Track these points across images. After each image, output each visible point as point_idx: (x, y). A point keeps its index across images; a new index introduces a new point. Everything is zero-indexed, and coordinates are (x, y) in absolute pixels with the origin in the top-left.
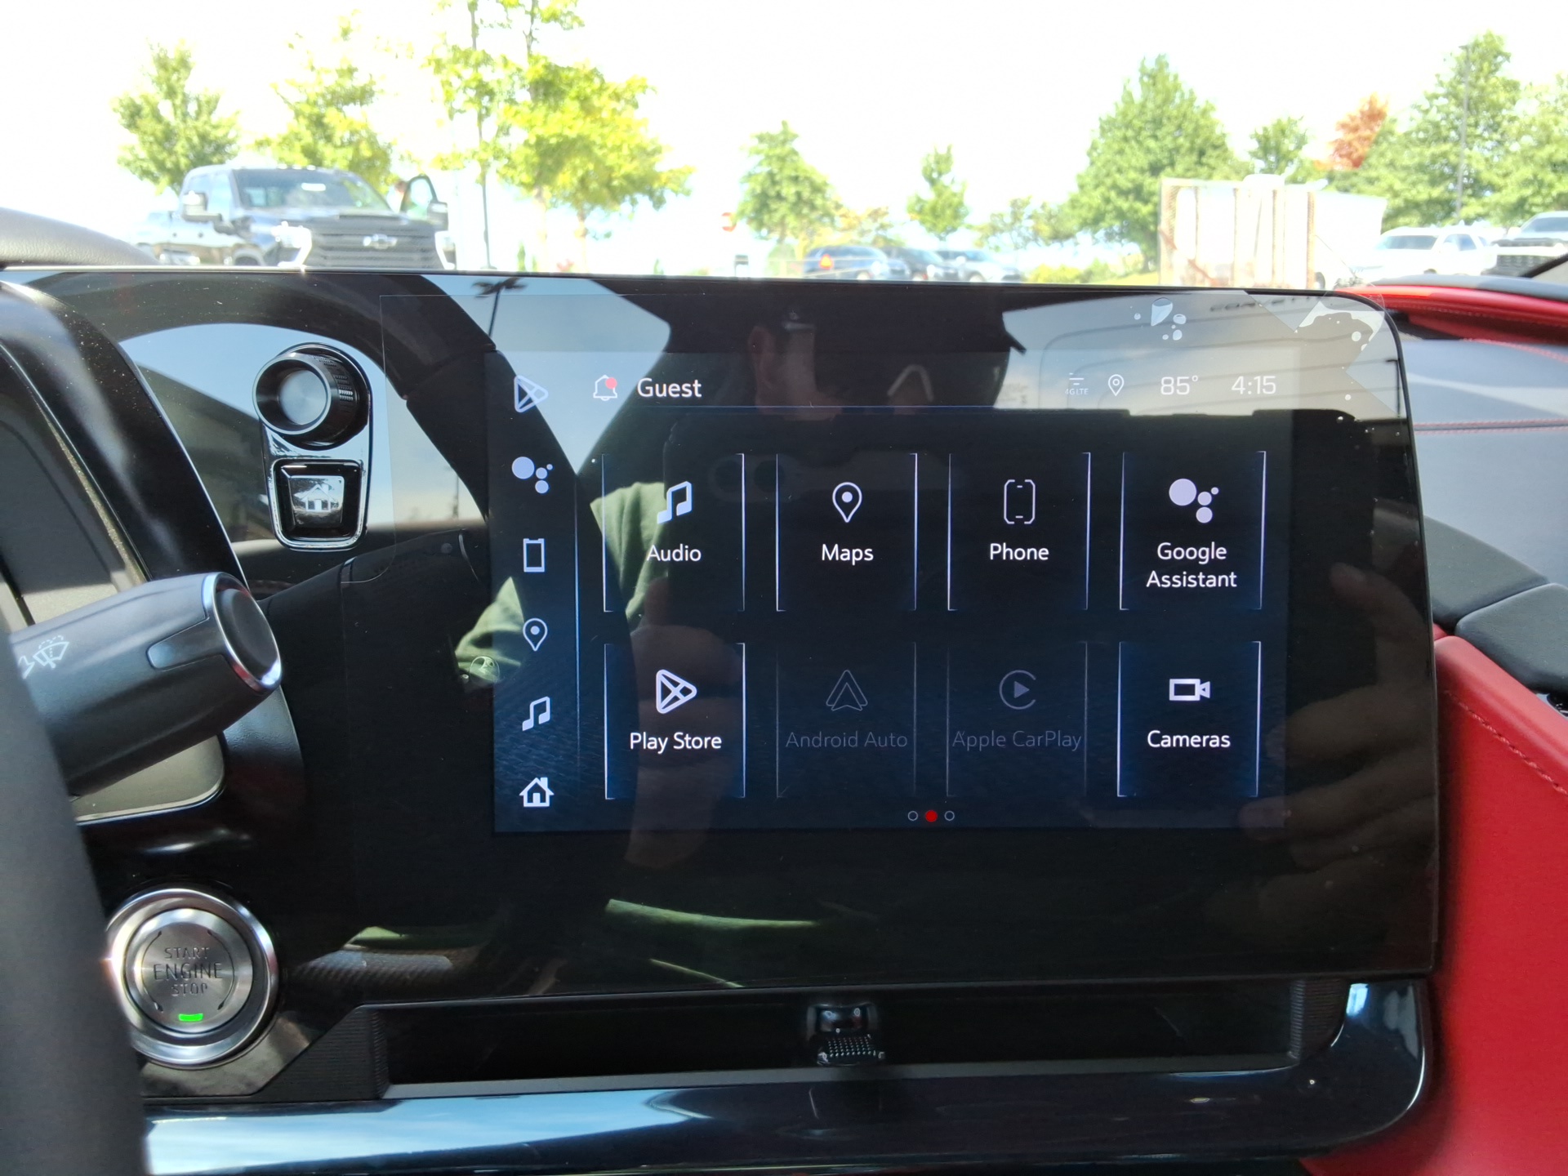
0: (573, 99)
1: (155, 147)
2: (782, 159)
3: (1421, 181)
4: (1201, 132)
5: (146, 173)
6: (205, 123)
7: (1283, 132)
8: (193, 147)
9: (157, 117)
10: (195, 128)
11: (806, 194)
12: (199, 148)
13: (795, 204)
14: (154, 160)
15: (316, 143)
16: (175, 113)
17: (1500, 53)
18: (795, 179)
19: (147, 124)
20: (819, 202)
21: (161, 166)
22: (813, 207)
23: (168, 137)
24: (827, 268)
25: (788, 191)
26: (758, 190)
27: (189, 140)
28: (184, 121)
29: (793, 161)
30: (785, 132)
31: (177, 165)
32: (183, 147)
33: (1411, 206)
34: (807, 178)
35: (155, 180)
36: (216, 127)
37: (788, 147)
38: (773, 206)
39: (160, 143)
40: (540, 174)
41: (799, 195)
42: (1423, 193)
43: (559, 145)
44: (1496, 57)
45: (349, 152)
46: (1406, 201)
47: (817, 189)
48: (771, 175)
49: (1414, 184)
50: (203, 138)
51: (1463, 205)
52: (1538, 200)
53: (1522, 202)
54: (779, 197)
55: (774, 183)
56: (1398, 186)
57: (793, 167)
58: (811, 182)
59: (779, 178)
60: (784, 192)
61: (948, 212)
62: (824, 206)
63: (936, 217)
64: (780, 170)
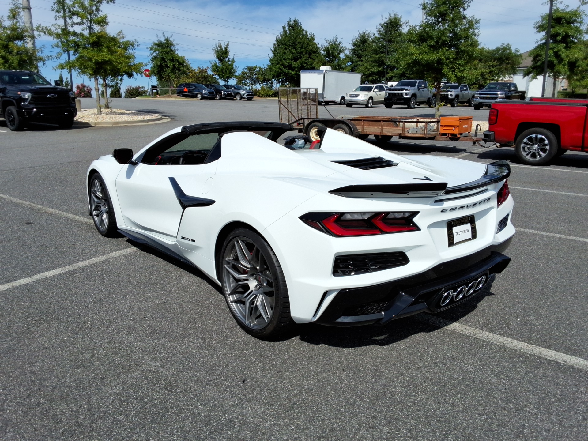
0: (105, 48)
2: (167, 53)
3: (376, 66)
4: (309, 47)
7: (334, 49)
11: (177, 66)
13: (173, 69)
17: (398, 25)
18: (172, 60)
20: (182, 68)
22: (179, 70)
24: (187, 92)
25: (170, 64)
26: (159, 64)
29: (171, 54)
30: (166, 43)
33: (373, 74)
34: (176, 60)
37: (169, 49)
38: (165, 70)
40: (96, 71)
41: (174, 65)
42: (376, 69)
43: (102, 62)
44: (397, 26)
46: (371, 71)
47: (181, 64)
48: (163, 59)
49: (374, 66)
51: (388, 73)
52: (408, 72)
53: (404, 73)
54: (167, 66)
56: (369, 67)
57: (171, 56)
58: (178, 61)
59: (166, 60)
60: (169, 65)
61: (228, 71)
62: (183, 70)
63: (223, 73)
64: (166, 57)
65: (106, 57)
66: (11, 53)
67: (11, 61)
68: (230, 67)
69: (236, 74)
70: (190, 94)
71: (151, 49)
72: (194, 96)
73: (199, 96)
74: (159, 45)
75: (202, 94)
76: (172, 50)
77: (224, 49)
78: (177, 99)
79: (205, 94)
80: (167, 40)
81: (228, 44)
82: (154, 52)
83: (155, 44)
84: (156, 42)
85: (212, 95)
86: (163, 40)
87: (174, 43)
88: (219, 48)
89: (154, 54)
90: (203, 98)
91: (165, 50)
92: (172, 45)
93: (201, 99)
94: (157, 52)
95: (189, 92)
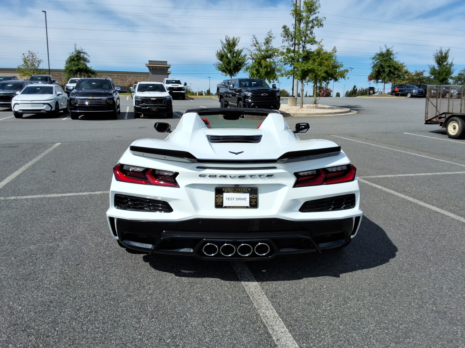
1: (226, 65)
2: (386, 61)
5: (223, 71)
6: (237, 59)
8: (234, 64)
9: (227, 57)
10: (235, 60)
11: (392, 70)
12: (236, 65)
13: (389, 73)
14: (226, 68)
15: (259, 68)
16: (231, 56)
18: (389, 66)
19: (224, 59)
20: (396, 72)
21: (227, 69)
22: (394, 74)
23: (229, 62)
24: (397, 92)
25: (387, 70)
26: (377, 70)
27: (234, 63)
28: (233, 58)
29: (389, 61)
30: (387, 53)
31: (230, 69)
32: (232, 65)
34: (393, 66)
35: (226, 72)
36: (240, 59)
37: (388, 57)
38: (381, 74)
39: (227, 64)
40: (303, 77)
41: (390, 71)
45: (265, 69)
47: (396, 69)
48: (382, 66)
50: (237, 62)
54: (384, 71)
55: (383, 68)
57: (389, 63)
58: (394, 67)
59: (384, 66)
60: (385, 70)
61: (444, 73)
62: (398, 73)
63: (440, 75)
64: (385, 64)
65: (310, 67)
66: (261, 66)
67: (261, 72)
68: (447, 70)
69: (453, 76)
70: (400, 93)
71: (373, 58)
72: (405, 95)
73: (409, 95)
74: (381, 55)
75: (412, 93)
76: (391, 59)
77: (444, 55)
78: (387, 97)
79: (415, 93)
80: (388, 51)
81: (448, 51)
82: (376, 61)
83: (378, 55)
84: (379, 52)
85: (421, 93)
86: (384, 51)
87: (393, 52)
88: (439, 54)
89: (376, 62)
90: (412, 96)
91: (385, 59)
92: (391, 54)
93: (411, 97)
94: (378, 61)
95: (399, 91)
